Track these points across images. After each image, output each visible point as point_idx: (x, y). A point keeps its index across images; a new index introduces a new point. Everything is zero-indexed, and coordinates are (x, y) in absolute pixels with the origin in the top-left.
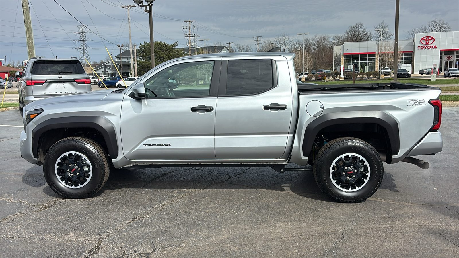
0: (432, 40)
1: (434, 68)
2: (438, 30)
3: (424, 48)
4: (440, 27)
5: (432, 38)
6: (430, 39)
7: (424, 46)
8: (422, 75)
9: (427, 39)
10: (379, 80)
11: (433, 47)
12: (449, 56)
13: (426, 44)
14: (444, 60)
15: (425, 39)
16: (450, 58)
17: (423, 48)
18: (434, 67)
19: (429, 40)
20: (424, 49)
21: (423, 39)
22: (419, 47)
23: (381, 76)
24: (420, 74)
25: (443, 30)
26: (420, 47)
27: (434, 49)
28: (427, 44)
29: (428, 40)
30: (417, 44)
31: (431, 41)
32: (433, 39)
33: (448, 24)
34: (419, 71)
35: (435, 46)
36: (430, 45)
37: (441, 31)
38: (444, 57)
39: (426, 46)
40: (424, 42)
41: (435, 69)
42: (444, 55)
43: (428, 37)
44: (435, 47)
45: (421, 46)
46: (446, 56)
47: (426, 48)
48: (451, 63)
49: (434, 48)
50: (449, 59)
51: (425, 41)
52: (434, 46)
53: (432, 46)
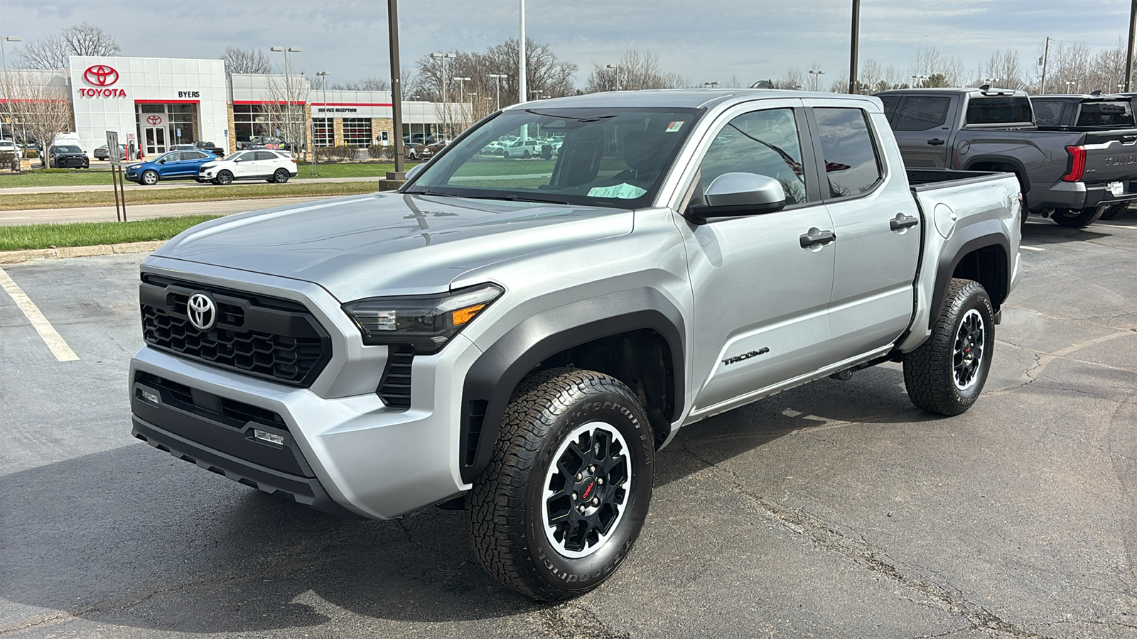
0: (112, 75)
1: (129, 145)
2: (90, 51)
3: (97, 93)
4: (95, 44)
5: (113, 71)
6: (106, 72)
7: (94, 89)
8: (103, 160)
9: (101, 72)
10: (17, 174)
11: (118, 93)
12: (154, 117)
13: (98, 83)
14: (145, 126)
15: (95, 70)
16: (156, 120)
17: (94, 94)
18: (129, 140)
19: (105, 75)
20: (95, 96)
21: (89, 70)
22: (83, 90)
23: (21, 163)
24: (98, 159)
25: (102, 52)
26: (85, 92)
27: (121, 98)
28: (102, 84)
29: (101, 75)
30: (78, 83)
31: (110, 79)
32: (114, 73)
33: (112, 39)
34: (95, 151)
35: (122, 90)
36: (111, 88)
37: (98, 53)
38: (144, 117)
39: (99, 90)
40: (93, 79)
41: (132, 146)
42: (143, 112)
43: (101, 67)
44: (122, 93)
45: (88, 88)
46: (149, 115)
47: (99, 93)
48: (160, 132)
49: (120, 94)
50: (155, 124)
51: (97, 76)
52: (119, 90)
53: (115, 90)
